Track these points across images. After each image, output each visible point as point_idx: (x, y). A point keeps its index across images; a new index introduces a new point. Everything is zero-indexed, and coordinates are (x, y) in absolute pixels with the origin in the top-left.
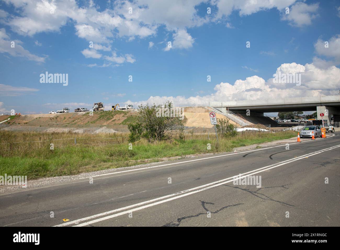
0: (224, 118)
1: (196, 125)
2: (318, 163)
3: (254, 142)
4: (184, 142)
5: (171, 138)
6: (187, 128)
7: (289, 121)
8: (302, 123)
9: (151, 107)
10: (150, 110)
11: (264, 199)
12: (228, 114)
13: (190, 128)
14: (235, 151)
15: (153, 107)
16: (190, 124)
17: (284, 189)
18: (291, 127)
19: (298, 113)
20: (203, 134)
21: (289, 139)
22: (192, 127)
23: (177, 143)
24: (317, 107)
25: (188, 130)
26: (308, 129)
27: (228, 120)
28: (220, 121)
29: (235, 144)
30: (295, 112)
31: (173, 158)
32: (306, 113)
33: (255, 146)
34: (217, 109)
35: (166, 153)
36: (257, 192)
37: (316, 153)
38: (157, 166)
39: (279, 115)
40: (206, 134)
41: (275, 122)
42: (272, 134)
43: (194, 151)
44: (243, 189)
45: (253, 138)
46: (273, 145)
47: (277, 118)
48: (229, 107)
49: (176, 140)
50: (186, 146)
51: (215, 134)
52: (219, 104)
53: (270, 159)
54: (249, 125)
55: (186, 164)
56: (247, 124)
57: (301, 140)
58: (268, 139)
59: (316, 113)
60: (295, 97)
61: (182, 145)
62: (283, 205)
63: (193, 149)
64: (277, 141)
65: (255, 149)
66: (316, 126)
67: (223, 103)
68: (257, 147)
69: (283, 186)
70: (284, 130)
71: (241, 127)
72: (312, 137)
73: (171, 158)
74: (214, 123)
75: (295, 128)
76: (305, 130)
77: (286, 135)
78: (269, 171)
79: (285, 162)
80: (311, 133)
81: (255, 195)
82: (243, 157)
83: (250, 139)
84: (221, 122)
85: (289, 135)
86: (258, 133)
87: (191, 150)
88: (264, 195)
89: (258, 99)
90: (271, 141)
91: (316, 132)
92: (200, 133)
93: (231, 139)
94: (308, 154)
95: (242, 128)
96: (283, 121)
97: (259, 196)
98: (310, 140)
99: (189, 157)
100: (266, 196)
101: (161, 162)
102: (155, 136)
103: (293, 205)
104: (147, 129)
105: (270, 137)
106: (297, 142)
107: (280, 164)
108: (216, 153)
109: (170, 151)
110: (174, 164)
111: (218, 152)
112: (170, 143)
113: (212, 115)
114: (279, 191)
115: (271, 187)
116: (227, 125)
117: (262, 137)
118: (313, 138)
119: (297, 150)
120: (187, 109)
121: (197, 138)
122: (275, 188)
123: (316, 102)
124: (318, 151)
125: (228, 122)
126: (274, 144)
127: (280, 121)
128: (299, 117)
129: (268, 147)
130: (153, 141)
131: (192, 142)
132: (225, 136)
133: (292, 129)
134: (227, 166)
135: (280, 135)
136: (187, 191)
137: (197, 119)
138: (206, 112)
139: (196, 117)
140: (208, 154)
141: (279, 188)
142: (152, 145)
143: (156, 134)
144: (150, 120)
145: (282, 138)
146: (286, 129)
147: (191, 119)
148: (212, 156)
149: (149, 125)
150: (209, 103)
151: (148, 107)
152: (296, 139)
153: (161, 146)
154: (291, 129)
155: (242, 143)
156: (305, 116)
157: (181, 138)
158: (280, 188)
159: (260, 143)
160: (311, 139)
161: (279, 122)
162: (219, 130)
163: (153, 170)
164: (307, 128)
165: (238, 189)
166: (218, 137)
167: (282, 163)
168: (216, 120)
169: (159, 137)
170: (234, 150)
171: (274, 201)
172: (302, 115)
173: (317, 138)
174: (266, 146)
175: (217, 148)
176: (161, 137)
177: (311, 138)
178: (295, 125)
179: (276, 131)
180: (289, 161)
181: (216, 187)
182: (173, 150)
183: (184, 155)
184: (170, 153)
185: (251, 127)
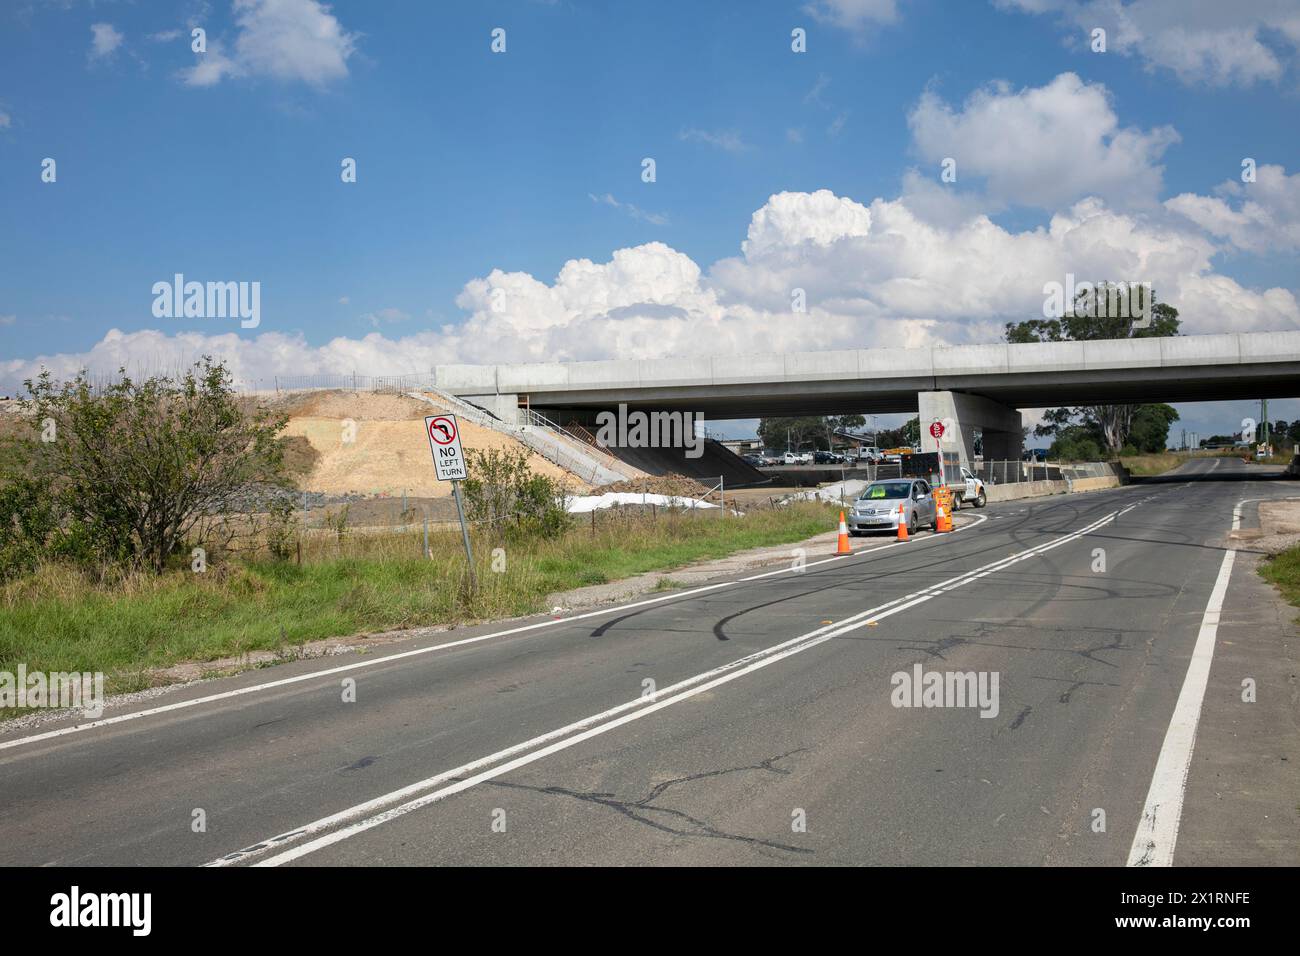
0: (501, 448)
1: (361, 483)
2: (918, 645)
3: (650, 561)
4: (297, 573)
5: (225, 553)
6: (318, 499)
7: (807, 457)
8: (860, 467)
9: (105, 386)
10: (96, 406)
11: (683, 833)
12: (529, 428)
13: (333, 500)
14: (556, 609)
15: (116, 391)
16: (329, 478)
17: (771, 777)
18: (815, 486)
19: (845, 423)
20: (399, 529)
21: (803, 542)
22: (346, 495)
23: (257, 578)
24: (920, 394)
25: (324, 511)
26: (883, 494)
27: (525, 456)
28: (484, 460)
29: (556, 576)
30: (830, 418)
31: (230, 662)
32: (877, 423)
33: (651, 579)
34: (474, 400)
35: (191, 639)
36: (652, 803)
37: (913, 601)
38: (137, 715)
39: (761, 431)
40: (414, 527)
41: (747, 464)
42: (729, 523)
43: (346, 618)
44: (583, 797)
45: (645, 541)
46: (732, 573)
47: (754, 446)
48: (533, 395)
49: (250, 563)
50: (306, 595)
51: (457, 526)
52: (479, 377)
53: (717, 639)
54: (626, 480)
55: (301, 691)
56: (616, 477)
57: (856, 543)
58: (712, 546)
59: (917, 422)
60: (829, 350)
61: (284, 593)
62: (764, 854)
63: (344, 609)
64: (751, 554)
65: (650, 595)
66: (912, 481)
67: (500, 373)
68: (661, 587)
69: (766, 764)
70: (785, 502)
71: (591, 488)
72: (896, 528)
73: (220, 663)
74: (453, 471)
75: (831, 492)
76: (868, 497)
77: (790, 525)
78: (708, 695)
79: (782, 650)
80: (895, 513)
81: (640, 819)
82: (594, 635)
83: (631, 547)
84: (490, 467)
85: (806, 522)
86: (668, 517)
87: (332, 615)
88: (682, 815)
89: (668, 356)
90: (724, 553)
91: (917, 505)
92: (382, 527)
93: (540, 549)
94: (878, 609)
95: (593, 493)
96: (780, 459)
97: (660, 822)
98: (889, 543)
99: (319, 652)
100: (691, 820)
101: (158, 692)
102: (131, 548)
103: (804, 847)
104: (82, 510)
105: (722, 535)
106: (835, 555)
107: (761, 659)
108: (463, 624)
109: (215, 628)
110: (234, 693)
111: (473, 617)
112: (220, 582)
113: (438, 433)
114: (748, 790)
115: (716, 773)
116: (518, 480)
117: (686, 536)
118: (904, 534)
119: (834, 590)
120: (317, 402)
121: (367, 549)
122: (735, 773)
123: (914, 371)
124: (920, 593)
125: (522, 464)
126: (735, 567)
127: (769, 460)
128: (848, 442)
129: (710, 582)
130: (117, 579)
131: (342, 574)
132: (511, 537)
133: (817, 495)
134: (515, 686)
135: (766, 524)
136: (297, 832)
137: (368, 453)
138: (415, 415)
139: (365, 444)
140: (423, 630)
141: (751, 773)
142: (112, 597)
143: (136, 539)
144: (97, 461)
145: (774, 539)
146: (791, 498)
147: (336, 454)
148: (441, 639)
149: (93, 488)
150: (433, 371)
151: (84, 391)
152: (832, 542)
153: (167, 600)
154: (811, 493)
155: (589, 570)
156: (872, 435)
157: (280, 553)
158: (753, 771)
159: (673, 566)
160: (895, 538)
161: (765, 464)
162: (480, 509)
163: (110, 736)
164: (880, 491)
165: (561, 796)
166: (473, 543)
167: (766, 656)
168: (458, 455)
169: (151, 551)
170: (552, 606)
171: (725, 836)
172: (859, 431)
173: (917, 535)
174: (703, 577)
175: (466, 600)
176: (167, 553)
177: (895, 533)
178: (833, 477)
179: (747, 506)
180: (800, 643)
181: (450, 797)
182: (238, 618)
183: (294, 643)
184: (218, 637)
185: (636, 492)
